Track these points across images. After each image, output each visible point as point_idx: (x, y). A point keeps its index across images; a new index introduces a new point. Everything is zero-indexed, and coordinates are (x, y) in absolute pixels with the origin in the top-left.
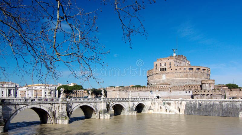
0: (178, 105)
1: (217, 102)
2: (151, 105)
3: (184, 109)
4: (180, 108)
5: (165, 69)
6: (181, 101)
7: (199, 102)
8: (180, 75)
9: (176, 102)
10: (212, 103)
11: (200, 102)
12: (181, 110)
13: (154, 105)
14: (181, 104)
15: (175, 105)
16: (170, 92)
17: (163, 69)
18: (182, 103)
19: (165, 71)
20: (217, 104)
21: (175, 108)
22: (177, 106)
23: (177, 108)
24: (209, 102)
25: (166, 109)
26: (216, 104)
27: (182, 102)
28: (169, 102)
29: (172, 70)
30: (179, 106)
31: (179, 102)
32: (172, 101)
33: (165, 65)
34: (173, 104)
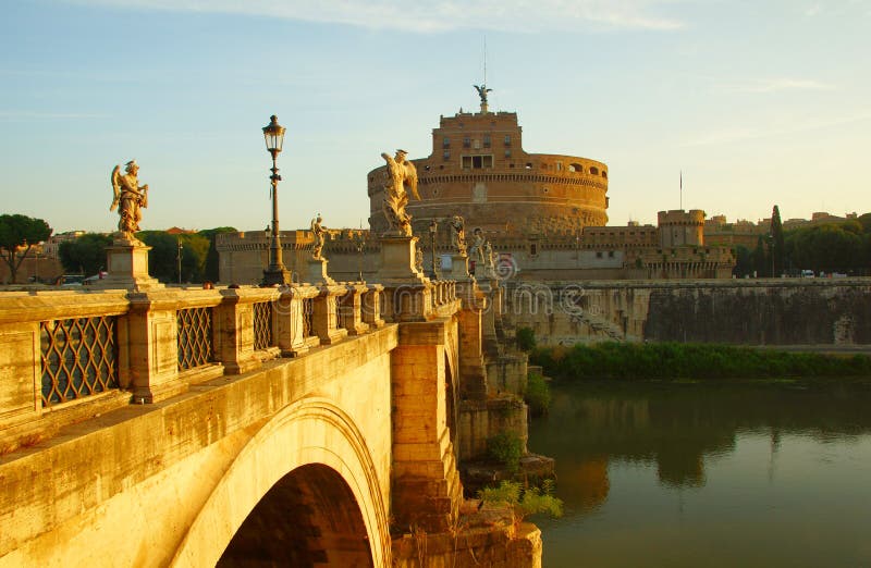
0: (620, 303)
1: (764, 290)
3: (644, 318)
4: (625, 315)
5: (487, 162)
6: (632, 288)
7: (700, 292)
8: (541, 190)
9: (613, 292)
10: (746, 291)
11: (706, 292)
12: (629, 324)
14: (630, 298)
15: (608, 304)
16: (533, 252)
17: (477, 161)
18: (636, 297)
19: (488, 169)
20: (761, 296)
21: (607, 318)
22: (613, 309)
23: (613, 314)
24: (735, 291)
25: (575, 320)
26: (759, 297)
27: (635, 291)
30: (624, 307)
31: (623, 293)
32: (595, 288)
33: (487, 145)
34: (597, 302)
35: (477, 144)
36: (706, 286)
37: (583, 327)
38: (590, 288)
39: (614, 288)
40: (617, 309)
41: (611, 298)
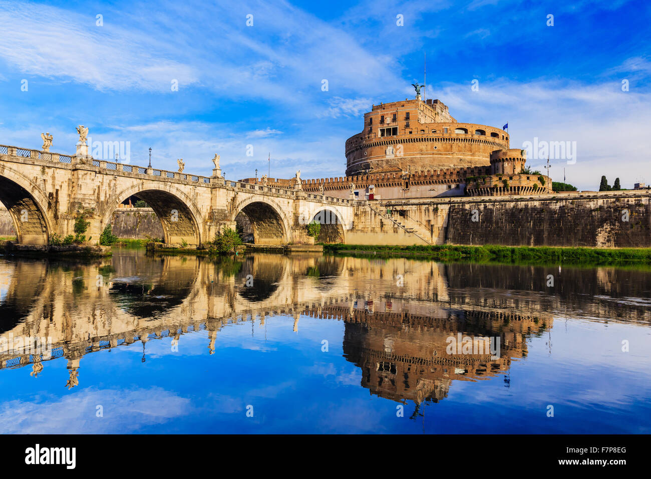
0: (429, 216)
1: (537, 204)
2: (356, 218)
3: (445, 225)
4: (432, 223)
5: (395, 131)
6: (437, 204)
7: (485, 207)
8: (432, 147)
9: (424, 207)
10: (522, 205)
11: (489, 206)
12: (435, 229)
13: (363, 219)
14: (436, 211)
15: (421, 216)
16: (407, 187)
17: (389, 130)
18: (439, 211)
19: (395, 136)
20: (534, 209)
21: (421, 225)
22: (424, 219)
23: (424, 223)
24: (512, 204)
25: (396, 226)
26: (532, 209)
27: (439, 206)
28: (405, 208)
29: (411, 133)
30: (432, 217)
31: (431, 208)
32: (412, 205)
33: (394, 120)
34: (414, 214)
35: (388, 120)
36: (490, 201)
37: (401, 231)
38: (409, 205)
39: (425, 204)
40: (427, 219)
41: (423, 211)
